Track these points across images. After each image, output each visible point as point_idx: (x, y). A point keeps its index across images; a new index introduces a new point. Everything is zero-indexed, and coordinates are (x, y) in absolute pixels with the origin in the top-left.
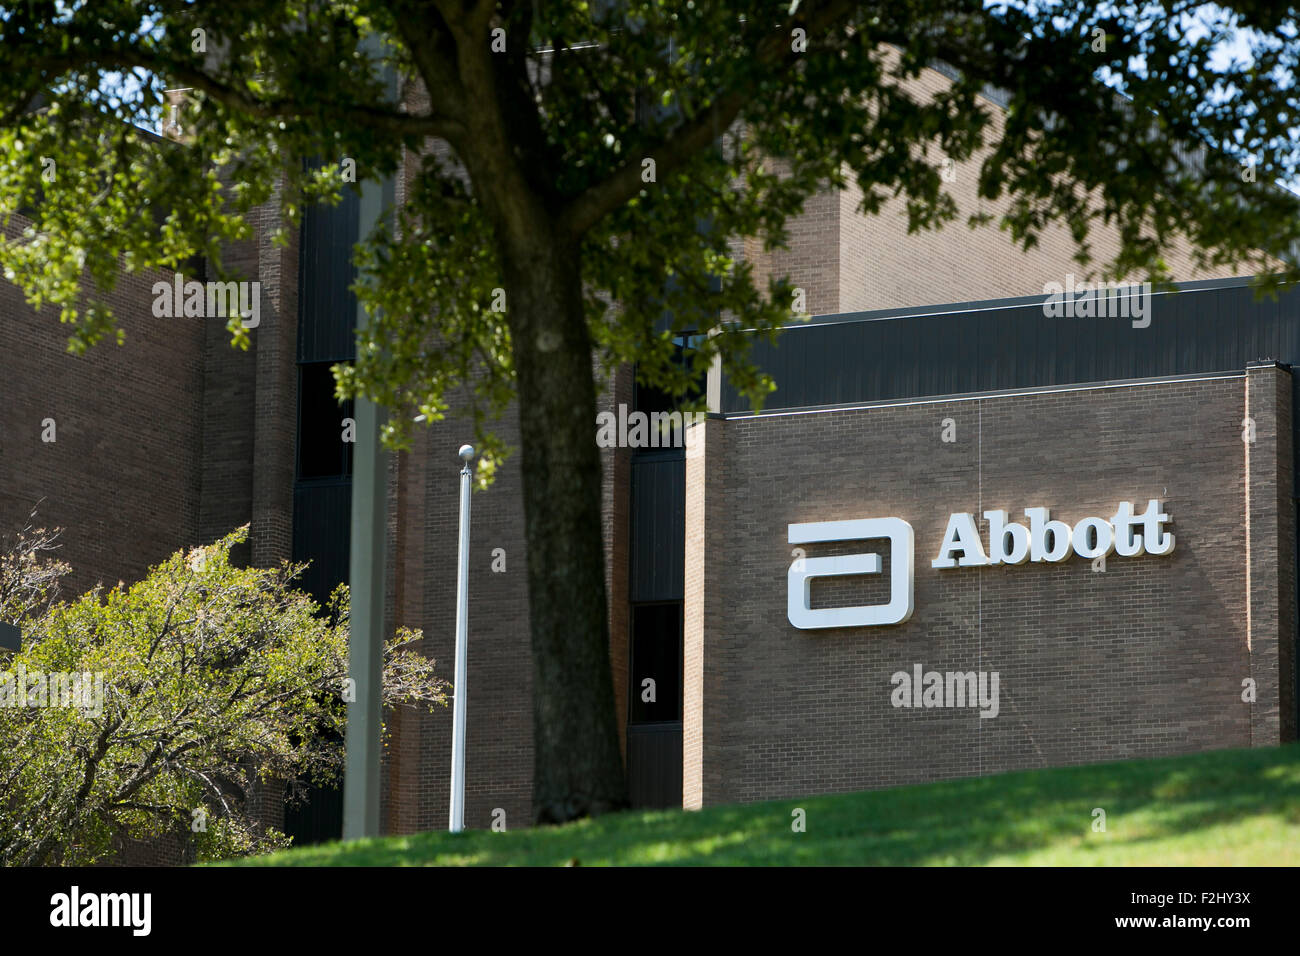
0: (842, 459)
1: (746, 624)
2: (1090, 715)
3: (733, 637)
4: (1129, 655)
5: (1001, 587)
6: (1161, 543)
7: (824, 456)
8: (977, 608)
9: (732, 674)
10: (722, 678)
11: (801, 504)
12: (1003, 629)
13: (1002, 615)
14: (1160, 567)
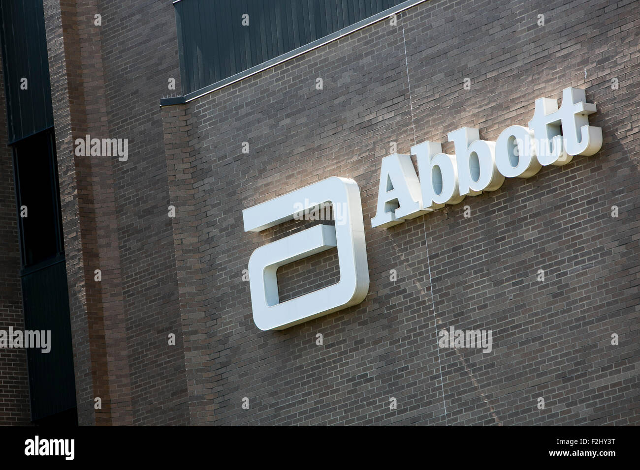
0: (288, 121)
1: (227, 337)
2: (545, 374)
3: (217, 355)
4: (574, 289)
5: (446, 234)
6: (580, 140)
7: (272, 121)
8: (426, 266)
9: (221, 399)
10: (213, 407)
11: (261, 182)
12: (452, 286)
13: (450, 269)
14: (592, 171)
